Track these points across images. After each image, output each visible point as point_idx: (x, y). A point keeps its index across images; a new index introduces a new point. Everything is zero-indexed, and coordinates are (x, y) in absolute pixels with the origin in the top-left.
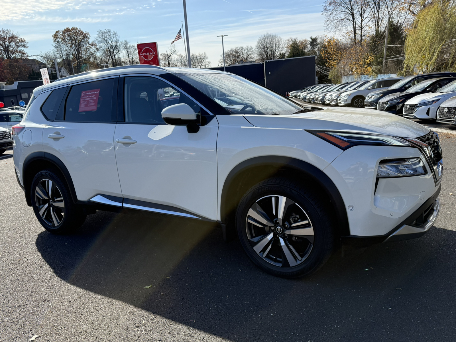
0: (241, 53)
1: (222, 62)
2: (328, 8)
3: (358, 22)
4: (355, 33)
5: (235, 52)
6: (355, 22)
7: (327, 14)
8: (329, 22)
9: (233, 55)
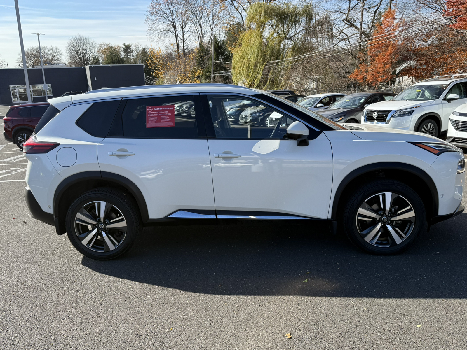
0: (44, 53)
1: (20, 61)
2: (150, 17)
3: (180, 35)
4: (178, 45)
5: (37, 52)
6: (177, 34)
7: (150, 24)
8: (151, 31)
9: (35, 55)
